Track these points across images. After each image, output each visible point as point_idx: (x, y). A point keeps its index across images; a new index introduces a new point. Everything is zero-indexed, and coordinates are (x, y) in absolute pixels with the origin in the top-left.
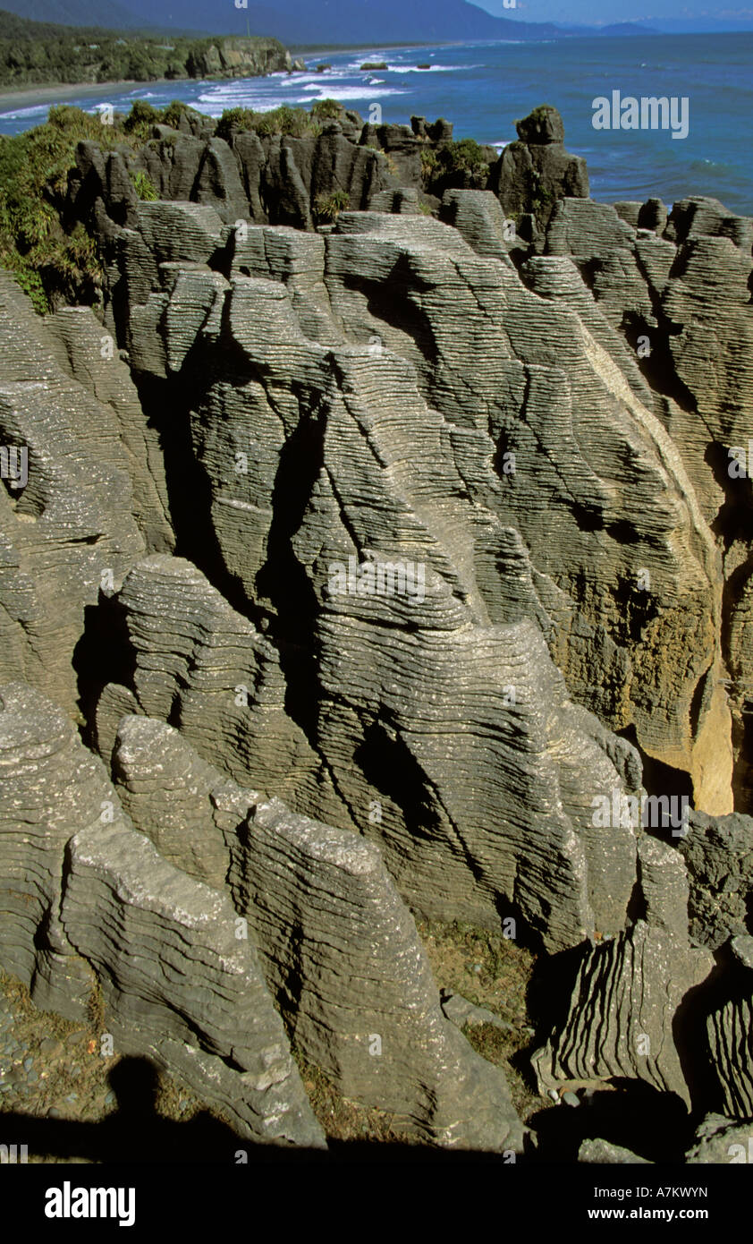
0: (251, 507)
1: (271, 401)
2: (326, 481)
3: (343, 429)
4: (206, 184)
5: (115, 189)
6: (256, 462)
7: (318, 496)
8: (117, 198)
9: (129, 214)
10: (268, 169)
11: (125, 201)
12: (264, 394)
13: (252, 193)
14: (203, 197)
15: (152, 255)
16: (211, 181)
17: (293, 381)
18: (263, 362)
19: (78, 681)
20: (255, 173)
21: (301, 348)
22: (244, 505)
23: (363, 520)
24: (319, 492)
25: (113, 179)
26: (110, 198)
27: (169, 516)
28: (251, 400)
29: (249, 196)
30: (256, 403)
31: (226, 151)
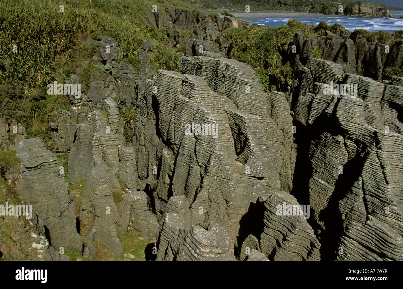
0: (326, 184)
1: (345, 145)
2: (360, 182)
3: (374, 164)
4: (341, 56)
5: (305, 52)
6: (333, 167)
7: (355, 187)
8: (305, 55)
9: (308, 62)
10: (368, 54)
11: (307, 57)
12: (343, 141)
13: (359, 62)
14: (338, 60)
15: (312, 79)
16: (343, 55)
17: (357, 139)
18: (346, 129)
19: (240, 229)
20: (362, 55)
21: (363, 127)
22: (323, 182)
23: (372, 203)
24: (356, 186)
25: (305, 48)
26: (302, 55)
27: (293, 178)
28: (337, 142)
29: (357, 63)
30: (339, 144)
31: (352, 45)
